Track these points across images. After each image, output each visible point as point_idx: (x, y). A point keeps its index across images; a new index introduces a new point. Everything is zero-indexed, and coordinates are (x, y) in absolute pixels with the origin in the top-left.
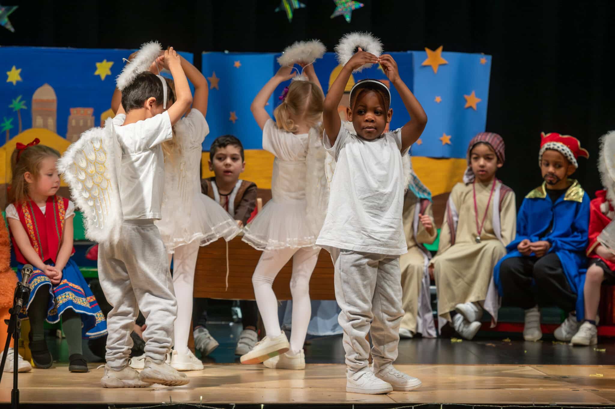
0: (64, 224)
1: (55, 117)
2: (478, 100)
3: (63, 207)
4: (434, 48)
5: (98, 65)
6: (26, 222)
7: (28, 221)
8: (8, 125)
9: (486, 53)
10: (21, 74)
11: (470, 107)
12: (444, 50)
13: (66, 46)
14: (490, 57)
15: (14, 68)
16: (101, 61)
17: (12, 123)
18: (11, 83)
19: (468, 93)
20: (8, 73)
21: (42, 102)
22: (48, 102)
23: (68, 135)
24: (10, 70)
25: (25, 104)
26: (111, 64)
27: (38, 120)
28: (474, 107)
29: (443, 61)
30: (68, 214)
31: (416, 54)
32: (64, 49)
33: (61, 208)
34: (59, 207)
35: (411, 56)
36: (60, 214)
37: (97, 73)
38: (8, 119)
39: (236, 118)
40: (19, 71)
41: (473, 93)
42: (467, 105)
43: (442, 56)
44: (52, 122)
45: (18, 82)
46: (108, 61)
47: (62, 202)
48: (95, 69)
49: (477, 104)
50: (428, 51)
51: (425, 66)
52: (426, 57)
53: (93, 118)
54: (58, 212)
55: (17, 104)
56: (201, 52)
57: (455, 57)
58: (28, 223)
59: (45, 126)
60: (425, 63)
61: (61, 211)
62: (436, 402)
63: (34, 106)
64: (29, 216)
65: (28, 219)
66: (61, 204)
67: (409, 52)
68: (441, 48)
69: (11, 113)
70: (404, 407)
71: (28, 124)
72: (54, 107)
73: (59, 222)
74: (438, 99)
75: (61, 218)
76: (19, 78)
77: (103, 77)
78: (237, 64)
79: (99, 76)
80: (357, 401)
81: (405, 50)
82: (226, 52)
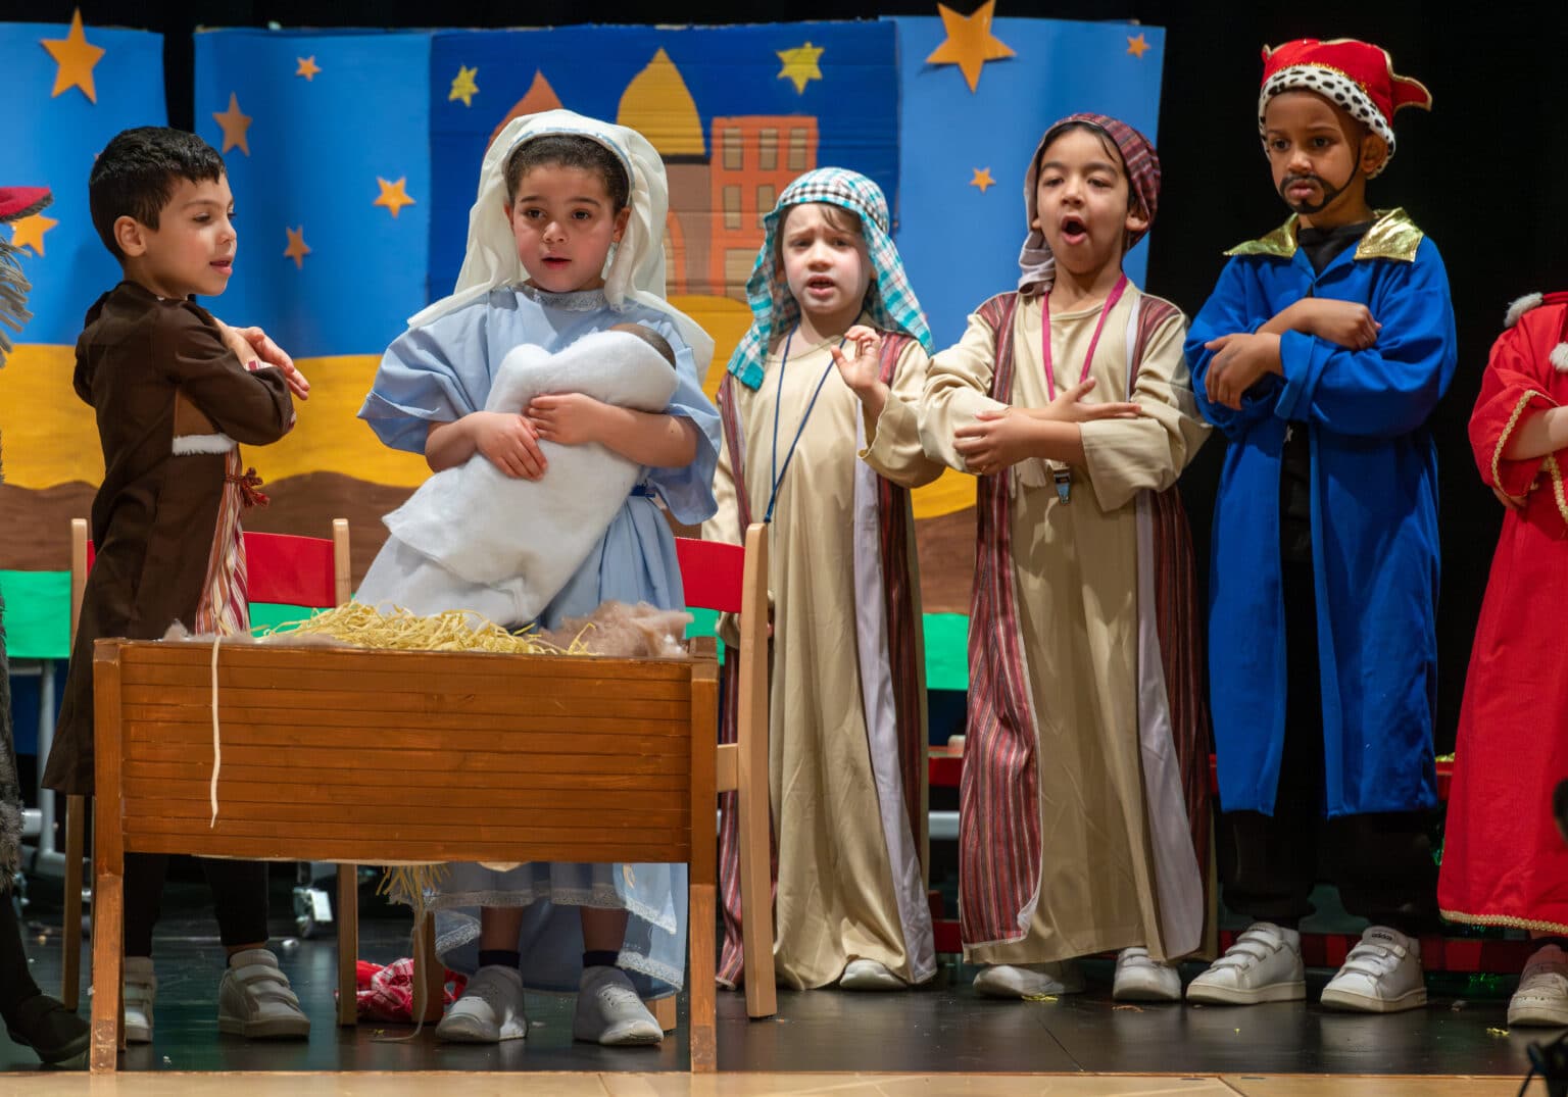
4: (965, 6)
9: (1148, 20)
12: (999, 12)
14: (1159, 34)
29: (1002, 50)
31: (907, 26)
35: (891, 31)
39: (308, 249)
43: (994, 31)
50: (948, 15)
51: (939, 66)
52: (945, 35)
56: (191, 30)
57: (1038, 33)
60: (939, 55)
67: (883, 20)
74: (983, 178)
78: (308, 67)
81: (872, 13)
82: (274, 26)
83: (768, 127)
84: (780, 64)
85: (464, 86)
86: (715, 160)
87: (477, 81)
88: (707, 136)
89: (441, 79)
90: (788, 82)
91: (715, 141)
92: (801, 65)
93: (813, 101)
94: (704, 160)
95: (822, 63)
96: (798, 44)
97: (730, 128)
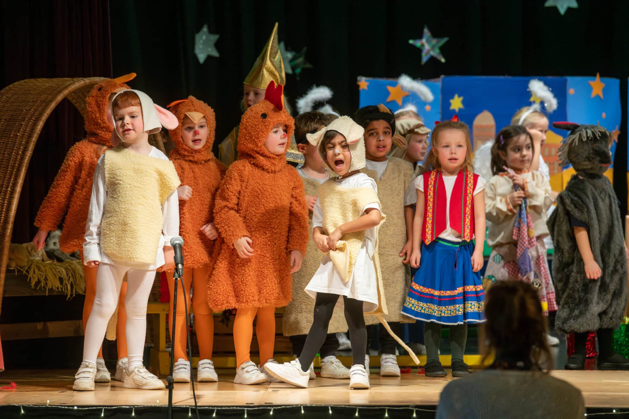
6: (428, 194)
7: (430, 193)
10: (463, 102)
13: (503, 74)
15: (456, 96)
18: (454, 110)
20: (452, 101)
21: (482, 127)
22: (488, 127)
24: (452, 98)
30: (478, 190)
32: (502, 77)
33: (470, 182)
34: (468, 182)
37: (531, 99)
40: (461, 99)
45: (460, 110)
48: (530, 95)
58: (430, 195)
61: (470, 185)
64: (432, 189)
65: (431, 192)
72: (493, 132)
76: (461, 106)
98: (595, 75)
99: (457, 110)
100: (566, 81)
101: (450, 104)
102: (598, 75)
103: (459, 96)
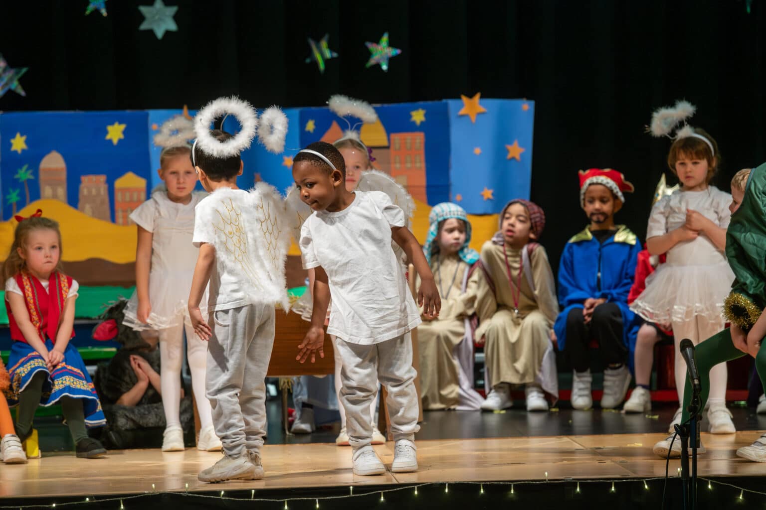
0: (66, 303)
1: (65, 186)
2: (521, 150)
3: (67, 285)
4: (470, 96)
5: (110, 128)
8: (14, 197)
9: (529, 98)
10: (26, 142)
11: (513, 158)
12: (482, 97)
13: (74, 109)
14: (532, 103)
15: (18, 135)
16: (112, 124)
17: (19, 195)
18: (16, 152)
19: (511, 143)
20: (13, 141)
21: (49, 171)
22: (56, 170)
23: (80, 205)
24: (14, 137)
25: (32, 174)
26: (122, 127)
27: (47, 191)
28: (518, 157)
29: (482, 109)
30: (72, 293)
31: (452, 103)
32: (72, 112)
33: (64, 286)
34: (62, 285)
35: (446, 105)
36: (63, 292)
37: (108, 137)
38: (14, 191)
40: (24, 138)
41: (516, 143)
42: (510, 156)
43: (480, 104)
44: (62, 192)
45: (23, 151)
46: (120, 123)
47: (66, 280)
48: (106, 132)
49: (522, 155)
50: (464, 99)
51: (462, 116)
52: (463, 105)
53: (106, 186)
54: (61, 289)
55: (24, 174)
57: (494, 104)
59: (55, 196)
60: (463, 112)
61: (64, 289)
62: (441, 481)
63: (42, 176)
66: (64, 282)
67: (444, 101)
68: (478, 96)
69: (16, 184)
70: (407, 487)
71: (36, 195)
72: (64, 176)
73: (62, 300)
74: (478, 151)
75: (64, 296)
76: (24, 146)
77: (115, 141)
79: (110, 141)
80: (356, 482)
81: (440, 99)
83: (408, 137)
84: (411, 116)
85: (310, 126)
86: (392, 147)
87: (315, 124)
88: (389, 140)
89: (303, 124)
90: (414, 123)
91: (392, 141)
92: (418, 116)
93: (422, 127)
94: (388, 147)
95: (426, 115)
96: (416, 109)
97: (396, 137)
98: (181, 108)
99: (19, 151)
100: (147, 115)
101: (11, 145)
102: (185, 108)
103: (22, 135)
